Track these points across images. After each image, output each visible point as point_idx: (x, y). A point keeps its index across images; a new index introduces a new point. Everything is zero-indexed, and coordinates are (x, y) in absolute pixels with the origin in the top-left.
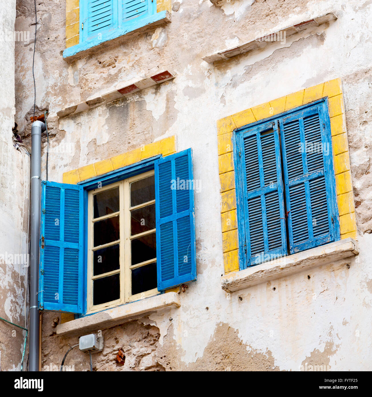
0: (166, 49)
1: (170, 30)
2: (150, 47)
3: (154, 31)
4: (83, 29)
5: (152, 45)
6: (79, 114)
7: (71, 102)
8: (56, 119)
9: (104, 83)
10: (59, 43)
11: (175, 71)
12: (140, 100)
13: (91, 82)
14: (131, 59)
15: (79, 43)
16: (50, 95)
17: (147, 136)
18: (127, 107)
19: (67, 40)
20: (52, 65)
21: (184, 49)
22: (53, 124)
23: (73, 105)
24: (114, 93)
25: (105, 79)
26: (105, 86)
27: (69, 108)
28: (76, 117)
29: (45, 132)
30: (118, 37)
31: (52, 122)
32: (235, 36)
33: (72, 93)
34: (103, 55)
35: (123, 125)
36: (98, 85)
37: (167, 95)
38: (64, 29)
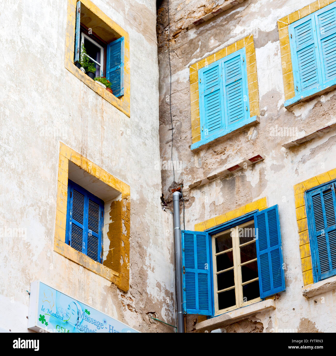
0: (258, 140)
1: (259, 128)
2: (247, 140)
3: (249, 129)
4: (203, 131)
5: (248, 139)
6: (203, 186)
7: (197, 178)
8: (188, 190)
9: (218, 165)
10: (188, 141)
11: (264, 154)
12: (242, 175)
13: (210, 165)
14: (235, 149)
15: (200, 140)
16: (184, 174)
17: (248, 198)
18: (234, 180)
19: (193, 138)
20: (184, 155)
21: (269, 140)
22: (187, 193)
23: (199, 180)
24: (225, 171)
25: (219, 162)
26: (219, 167)
27: (197, 183)
28: (201, 188)
29: (182, 198)
30: (226, 134)
31: (186, 192)
32: (303, 130)
33: (198, 172)
34: (217, 147)
35: (232, 191)
36: (215, 166)
37: (260, 171)
38: (191, 131)
